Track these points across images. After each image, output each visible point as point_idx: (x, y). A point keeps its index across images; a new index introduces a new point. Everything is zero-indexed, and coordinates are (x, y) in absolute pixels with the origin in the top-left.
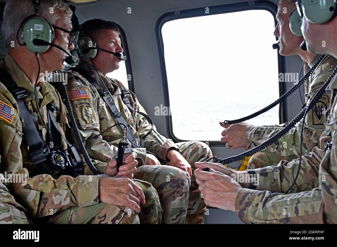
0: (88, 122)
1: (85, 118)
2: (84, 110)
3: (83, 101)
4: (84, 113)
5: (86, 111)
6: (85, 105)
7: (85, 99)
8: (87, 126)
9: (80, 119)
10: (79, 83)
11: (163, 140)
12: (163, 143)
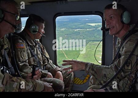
0: (23, 58)
1: (22, 56)
2: (22, 53)
3: (22, 49)
4: (22, 54)
5: (23, 53)
6: (23, 51)
7: (23, 48)
8: (23, 60)
9: (20, 57)
10: (21, 41)
11: (54, 67)
12: (54, 68)
